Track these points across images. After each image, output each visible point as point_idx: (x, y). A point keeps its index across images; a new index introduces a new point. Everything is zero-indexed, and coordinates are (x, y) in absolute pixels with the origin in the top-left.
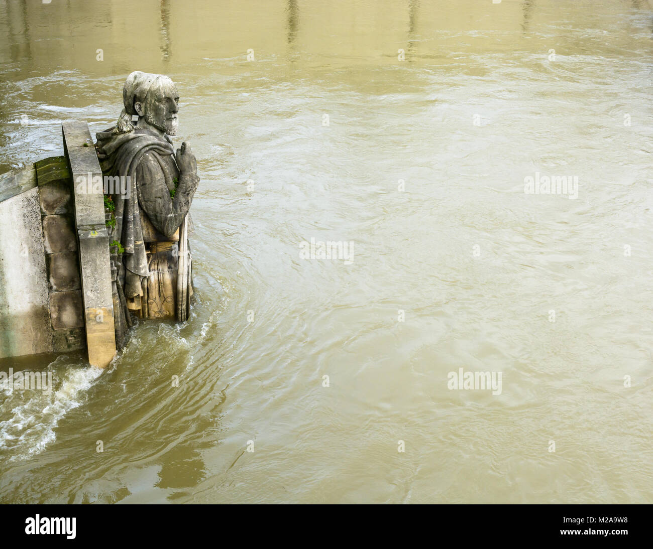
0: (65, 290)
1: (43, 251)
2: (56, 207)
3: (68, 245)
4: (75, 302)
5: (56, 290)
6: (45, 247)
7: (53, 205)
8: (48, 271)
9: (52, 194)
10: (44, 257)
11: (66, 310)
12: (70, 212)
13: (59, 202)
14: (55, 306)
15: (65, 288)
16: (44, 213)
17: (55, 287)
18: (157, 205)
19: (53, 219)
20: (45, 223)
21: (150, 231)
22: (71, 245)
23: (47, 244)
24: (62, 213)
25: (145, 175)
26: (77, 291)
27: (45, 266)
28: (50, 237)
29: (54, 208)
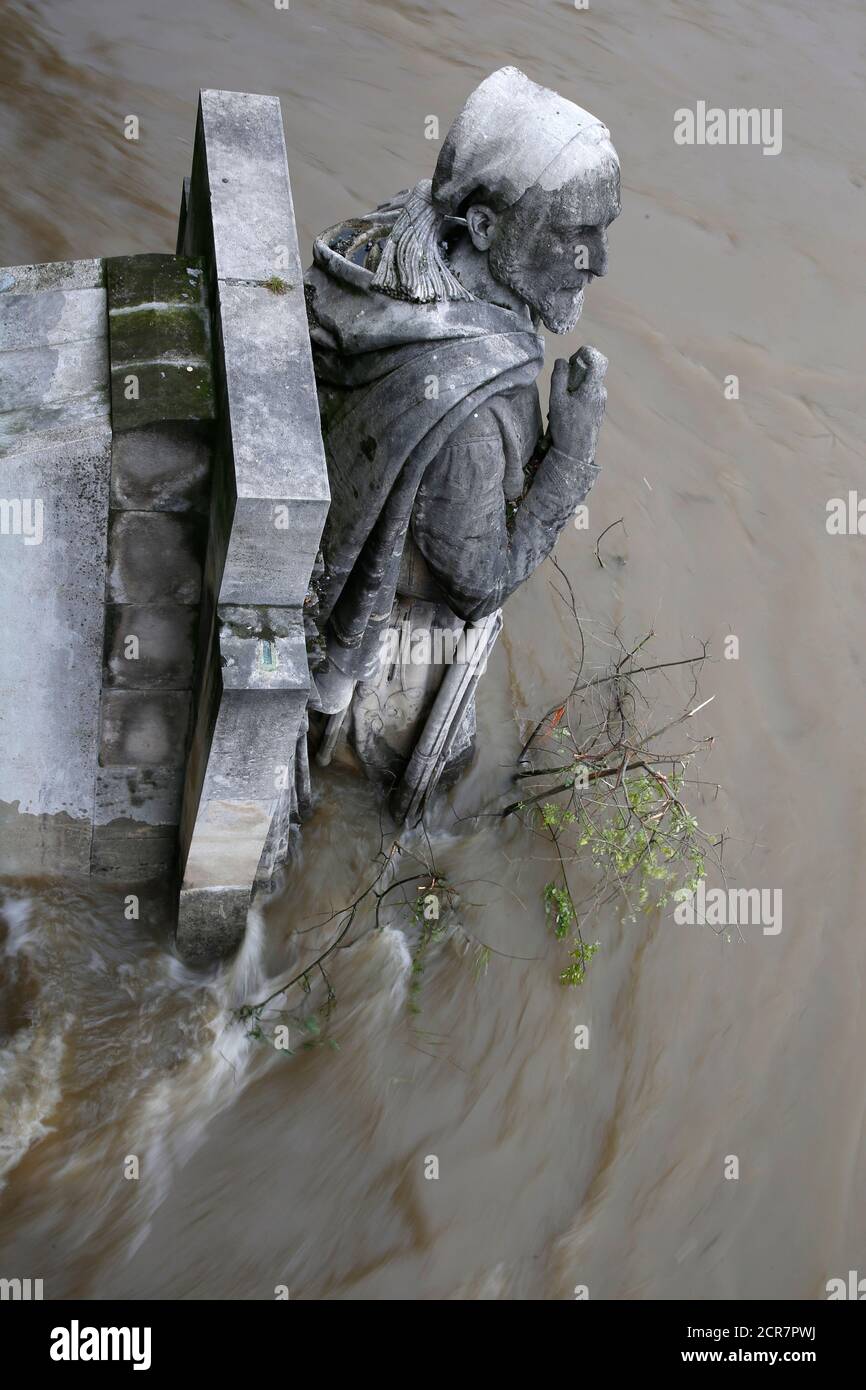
0: (148, 687)
1: (102, 594)
2: (156, 493)
3: (177, 587)
4: (172, 714)
5: (121, 686)
6: (109, 588)
7: (150, 485)
8: (110, 644)
9: (151, 457)
10: (102, 610)
11: (140, 729)
12: (198, 510)
13: (170, 481)
14: (113, 719)
15: (149, 682)
16: (117, 503)
17: (120, 679)
18: (465, 555)
19: (143, 520)
20: (119, 529)
21: (415, 575)
22: (184, 590)
23: (116, 580)
24: (175, 509)
25: (452, 478)
26: (182, 692)
27: (101, 631)
28: (128, 565)
29: (150, 495)
